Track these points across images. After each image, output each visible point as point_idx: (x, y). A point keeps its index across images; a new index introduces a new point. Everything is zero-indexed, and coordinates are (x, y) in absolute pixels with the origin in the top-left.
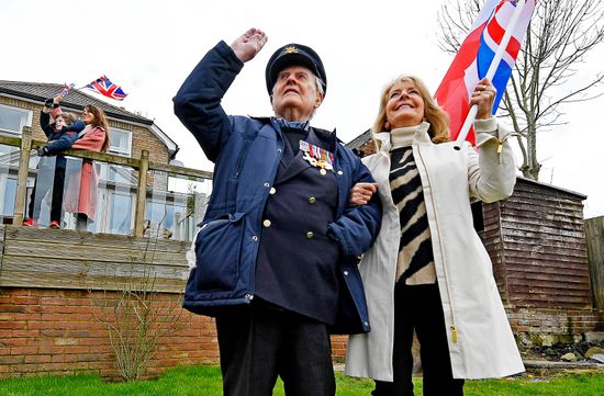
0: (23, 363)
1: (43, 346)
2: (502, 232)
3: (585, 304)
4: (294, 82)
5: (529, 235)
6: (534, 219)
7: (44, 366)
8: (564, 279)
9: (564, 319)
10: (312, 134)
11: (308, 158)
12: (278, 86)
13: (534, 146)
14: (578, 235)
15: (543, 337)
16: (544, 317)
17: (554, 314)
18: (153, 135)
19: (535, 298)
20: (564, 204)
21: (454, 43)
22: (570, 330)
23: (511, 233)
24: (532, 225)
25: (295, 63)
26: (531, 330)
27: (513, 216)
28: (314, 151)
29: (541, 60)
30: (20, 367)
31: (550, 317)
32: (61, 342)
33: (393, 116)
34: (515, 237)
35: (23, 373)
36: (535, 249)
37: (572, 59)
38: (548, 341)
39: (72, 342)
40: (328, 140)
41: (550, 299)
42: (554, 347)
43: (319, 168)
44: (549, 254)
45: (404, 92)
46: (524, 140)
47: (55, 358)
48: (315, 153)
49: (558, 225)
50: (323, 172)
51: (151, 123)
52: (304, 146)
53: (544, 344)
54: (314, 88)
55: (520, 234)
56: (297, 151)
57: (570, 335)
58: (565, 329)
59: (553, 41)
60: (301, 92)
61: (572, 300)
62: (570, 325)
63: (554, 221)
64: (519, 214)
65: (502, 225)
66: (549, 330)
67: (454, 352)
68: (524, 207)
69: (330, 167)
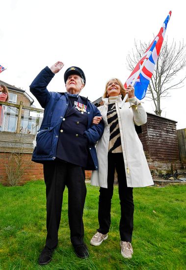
2: (148, 134)
3: (177, 160)
4: (73, 80)
5: (157, 135)
6: (159, 129)
8: (170, 151)
9: (170, 165)
10: (79, 98)
11: (77, 108)
12: (68, 81)
13: (159, 104)
14: (175, 135)
15: (162, 171)
16: (163, 164)
17: (166, 163)
18: (25, 96)
19: (159, 157)
20: (170, 124)
21: (132, 67)
22: (172, 169)
23: (151, 134)
24: (159, 132)
25: (74, 73)
26: (159, 169)
27: (152, 128)
29: (162, 74)
31: (165, 164)
33: (109, 92)
34: (153, 136)
36: (160, 140)
37: (172, 74)
38: (164, 173)
40: (85, 101)
41: (165, 158)
42: (166, 175)
43: (81, 111)
44: (165, 142)
45: (113, 84)
46: (156, 102)
48: (80, 106)
49: (168, 132)
50: (82, 113)
51: (24, 92)
52: (76, 103)
53: (163, 174)
55: (154, 135)
56: (73, 105)
57: (172, 171)
58: (170, 168)
59: (166, 68)
60: (76, 84)
61: (172, 158)
62: (172, 167)
63: (166, 130)
64: (154, 128)
65: (148, 131)
66: (165, 169)
67: (128, 177)
68: (156, 125)
69: (85, 111)
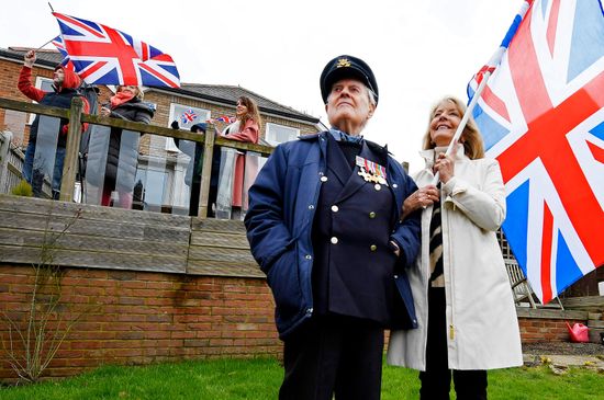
0: (209, 346)
1: (226, 330)
4: (348, 96)
7: (227, 350)
28: (369, 166)
30: (205, 350)
32: (242, 327)
35: (208, 355)
39: (252, 327)
47: (237, 342)
48: (369, 168)
54: (367, 100)
67: (451, 347)
